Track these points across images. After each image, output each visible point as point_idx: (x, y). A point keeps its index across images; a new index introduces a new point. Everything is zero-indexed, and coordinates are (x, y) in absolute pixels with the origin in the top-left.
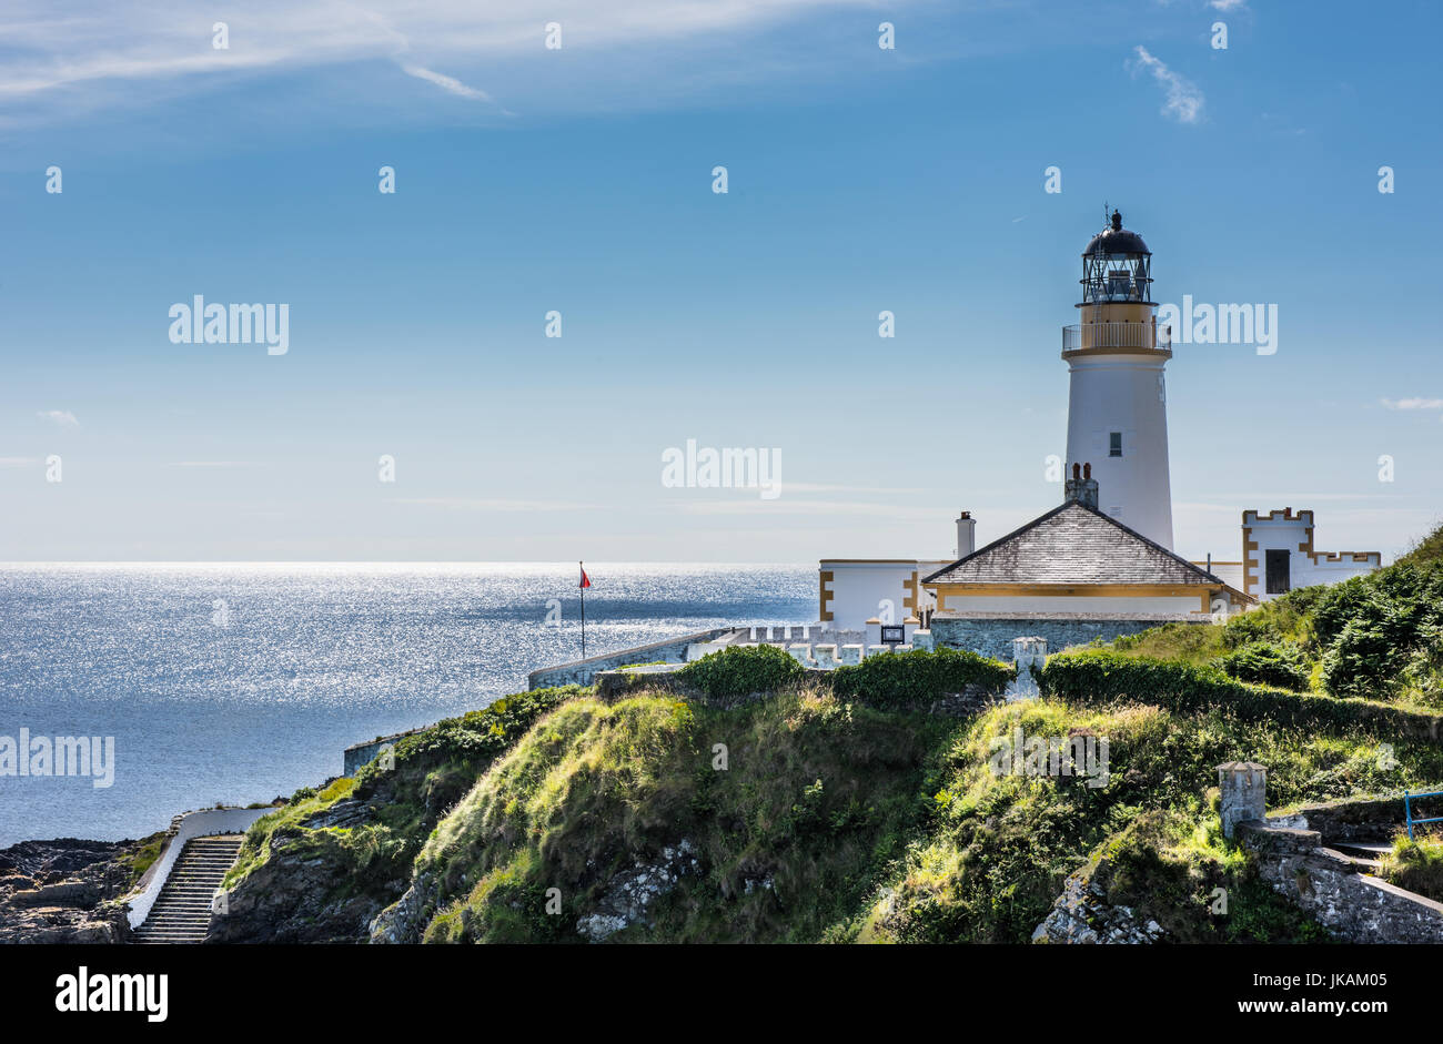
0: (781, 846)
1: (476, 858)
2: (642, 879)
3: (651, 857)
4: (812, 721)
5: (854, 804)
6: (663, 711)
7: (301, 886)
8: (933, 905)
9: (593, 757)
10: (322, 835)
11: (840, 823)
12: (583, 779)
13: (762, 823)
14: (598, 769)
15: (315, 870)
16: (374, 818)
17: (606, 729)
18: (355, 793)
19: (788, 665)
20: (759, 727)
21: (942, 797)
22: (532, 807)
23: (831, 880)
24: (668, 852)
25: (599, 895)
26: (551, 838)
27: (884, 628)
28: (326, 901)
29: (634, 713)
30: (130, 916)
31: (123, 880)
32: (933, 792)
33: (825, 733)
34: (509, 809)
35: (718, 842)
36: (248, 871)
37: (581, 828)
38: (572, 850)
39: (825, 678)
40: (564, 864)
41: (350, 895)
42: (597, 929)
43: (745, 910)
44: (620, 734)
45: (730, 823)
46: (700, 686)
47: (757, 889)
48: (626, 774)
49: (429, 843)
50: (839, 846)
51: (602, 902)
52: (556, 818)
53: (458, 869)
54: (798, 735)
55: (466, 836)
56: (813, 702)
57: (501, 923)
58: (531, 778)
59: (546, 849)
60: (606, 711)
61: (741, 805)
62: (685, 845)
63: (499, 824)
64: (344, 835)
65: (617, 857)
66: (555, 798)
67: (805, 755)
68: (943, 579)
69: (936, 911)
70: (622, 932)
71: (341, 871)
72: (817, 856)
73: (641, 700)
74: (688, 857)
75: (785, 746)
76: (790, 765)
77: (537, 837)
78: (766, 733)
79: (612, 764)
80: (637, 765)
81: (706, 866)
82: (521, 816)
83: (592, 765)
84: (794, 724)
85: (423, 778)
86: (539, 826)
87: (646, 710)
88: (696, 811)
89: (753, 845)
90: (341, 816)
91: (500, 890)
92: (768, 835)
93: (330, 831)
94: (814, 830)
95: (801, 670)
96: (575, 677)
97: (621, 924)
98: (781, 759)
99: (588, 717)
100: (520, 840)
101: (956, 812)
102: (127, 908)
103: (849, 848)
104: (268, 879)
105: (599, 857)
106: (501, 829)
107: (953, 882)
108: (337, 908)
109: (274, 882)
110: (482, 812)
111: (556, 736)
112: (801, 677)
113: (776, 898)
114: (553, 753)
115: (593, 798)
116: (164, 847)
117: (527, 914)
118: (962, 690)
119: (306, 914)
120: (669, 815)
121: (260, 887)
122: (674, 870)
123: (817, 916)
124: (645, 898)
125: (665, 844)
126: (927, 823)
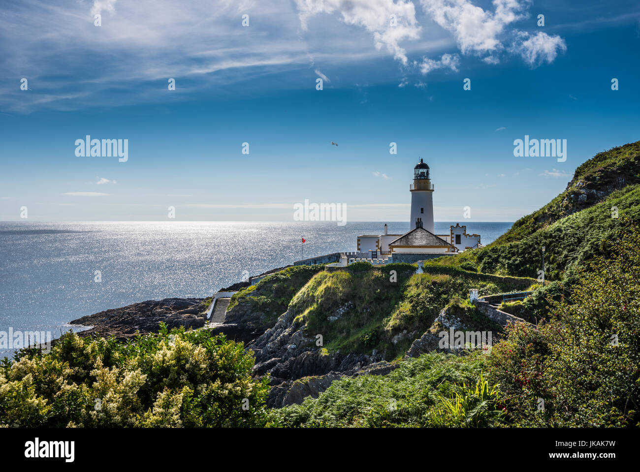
0: (371, 303)
1: (303, 305)
2: (341, 309)
3: (343, 305)
4: (377, 278)
5: (386, 294)
6: (345, 275)
7: (246, 310)
8: (406, 314)
9: (329, 284)
10: (250, 298)
11: (383, 298)
12: (327, 289)
13: (367, 298)
14: (330, 287)
15: (249, 306)
16: (262, 295)
17: (331, 278)
18: (256, 289)
19: (370, 265)
20: (365, 278)
21: (405, 293)
22: (316, 294)
23: (382, 309)
24: (346, 304)
25: (332, 312)
26: (321, 301)
27: (372, 252)
28: (251, 313)
29: (337, 275)
30: (207, 316)
31: (204, 308)
32: (403, 292)
33: (379, 280)
34: (310, 295)
35: (357, 302)
36: (233, 306)
37: (328, 299)
38: (326, 303)
39: (379, 269)
40: (324, 306)
41: (258, 311)
42: (332, 319)
43: (364, 315)
44: (334, 280)
45: (360, 298)
46: (351, 270)
47: (366, 311)
48: (337, 288)
49: (291, 301)
50: (383, 303)
51: (333, 314)
52: (322, 297)
53: (299, 307)
54: (373, 280)
55: (301, 300)
56: (377, 274)
57: (311, 318)
58: (315, 288)
59: (320, 303)
60: (330, 274)
61: (362, 294)
62: (350, 302)
63: (308, 298)
64: (256, 299)
65: (336, 304)
66: (321, 293)
67: (375, 284)
68: (393, 245)
69: (407, 316)
70: (337, 320)
71: (255, 306)
72: (379, 305)
73: (338, 272)
74: (350, 305)
75: (371, 282)
76: (372, 286)
77: (318, 301)
78: (367, 280)
79: (334, 285)
80: (339, 286)
81: (355, 307)
82: (313, 297)
83: (329, 286)
84: (373, 277)
85: (272, 286)
86: (318, 298)
87: (340, 275)
88: (352, 295)
89: (365, 302)
90: (254, 294)
91: (311, 311)
92: (368, 300)
93: (252, 297)
94: (378, 299)
95: (373, 267)
96: (304, 263)
97: (337, 318)
98: (370, 285)
99: (326, 276)
100: (313, 301)
101: (409, 296)
102: (206, 314)
103: (385, 303)
104: (238, 308)
105: (332, 305)
106: (309, 299)
107: (410, 310)
108: (255, 314)
109: (240, 309)
110: (304, 295)
111: (319, 280)
112: (374, 268)
113: (370, 313)
114: (319, 283)
115: (330, 293)
116: (212, 301)
117: (316, 316)
118: (407, 271)
119: (247, 316)
120: (347, 296)
121: (236, 310)
122: (347, 307)
123: (380, 316)
124: (342, 313)
125: (346, 302)
126: (402, 298)
